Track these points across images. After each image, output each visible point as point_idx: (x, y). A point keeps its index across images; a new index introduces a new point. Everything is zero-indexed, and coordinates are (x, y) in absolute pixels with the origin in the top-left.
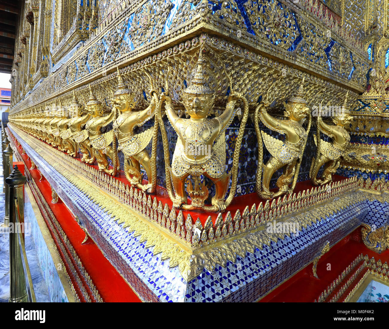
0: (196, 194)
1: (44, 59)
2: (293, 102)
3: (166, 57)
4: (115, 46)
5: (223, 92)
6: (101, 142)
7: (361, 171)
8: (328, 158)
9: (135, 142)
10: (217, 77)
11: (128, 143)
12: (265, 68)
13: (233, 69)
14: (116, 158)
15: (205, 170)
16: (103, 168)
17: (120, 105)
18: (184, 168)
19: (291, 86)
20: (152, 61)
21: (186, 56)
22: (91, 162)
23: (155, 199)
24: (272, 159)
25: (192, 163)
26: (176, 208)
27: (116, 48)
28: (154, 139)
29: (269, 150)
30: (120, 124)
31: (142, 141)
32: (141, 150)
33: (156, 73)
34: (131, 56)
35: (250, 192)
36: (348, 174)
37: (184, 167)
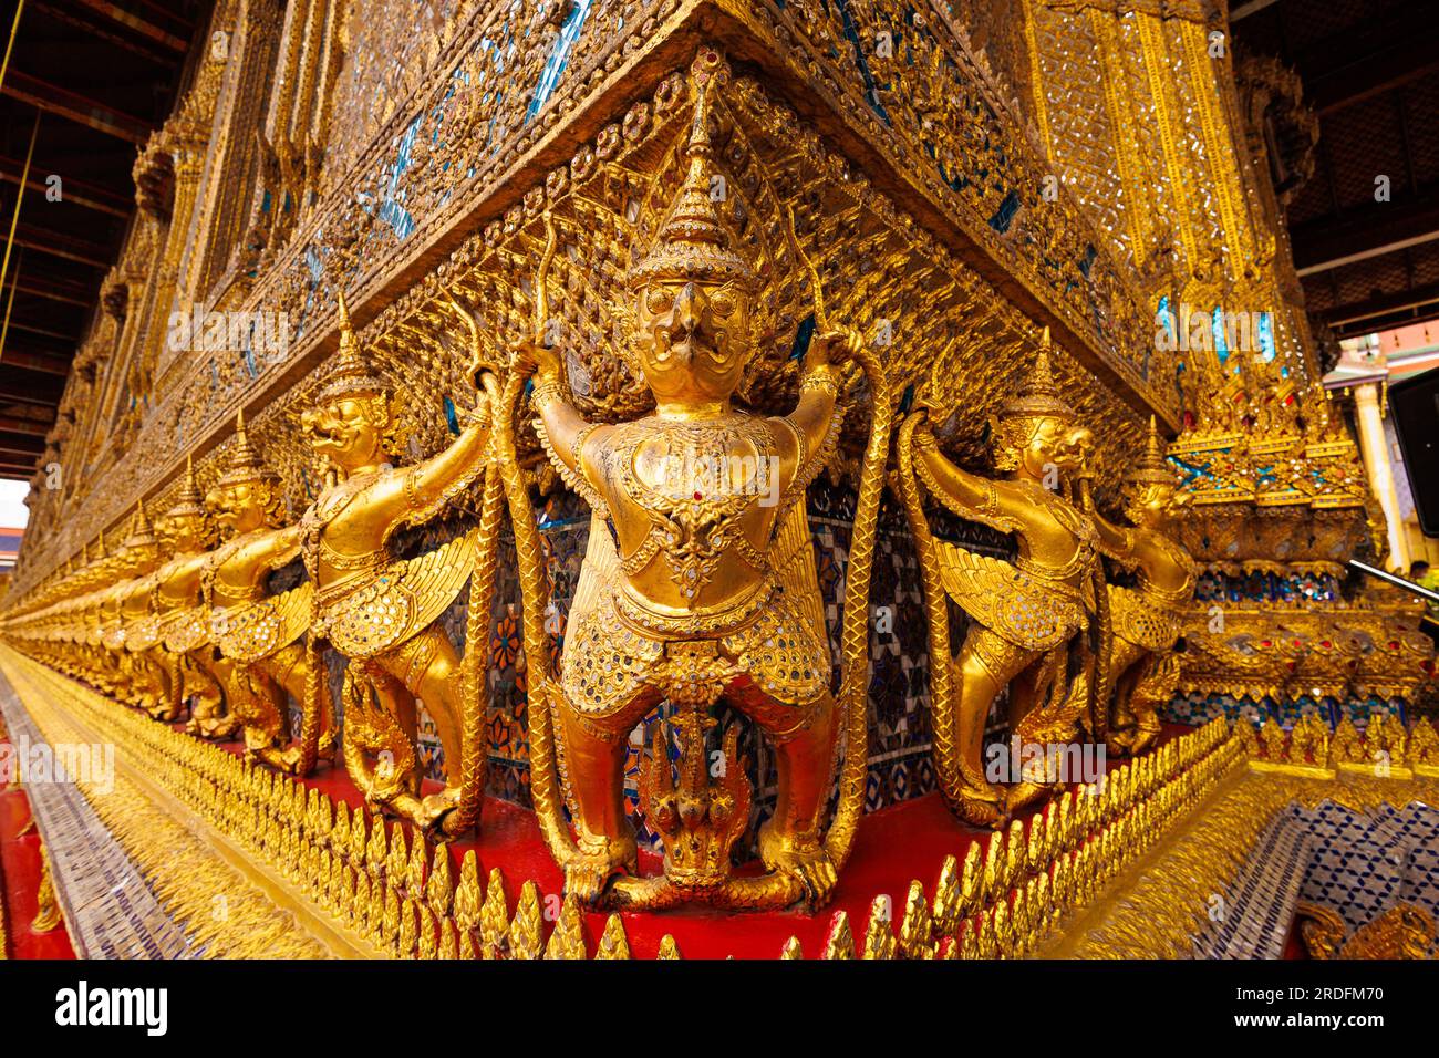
0: (693, 812)
1: (133, 408)
2: (1029, 413)
3: (540, 210)
4: (347, 247)
5: (779, 341)
6: (262, 632)
7: (1230, 695)
8: (1139, 646)
9: (394, 591)
10: (759, 264)
11: (361, 601)
12: (926, 273)
13: (815, 247)
14: (318, 694)
15: (743, 661)
16: (259, 745)
17: (336, 438)
18: (628, 660)
19: (1000, 368)
20: (482, 250)
21: (626, 178)
22: (222, 731)
23: (470, 857)
24: (977, 639)
25: (671, 624)
26: (581, 902)
27: (348, 254)
28: (477, 579)
29: (962, 602)
30: (331, 515)
31: (425, 586)
32: (417, 628)
33: (499, 303)
34: (400, 257)
35: (896, 796)
36: (1187, 712)
37: (630, 652)
